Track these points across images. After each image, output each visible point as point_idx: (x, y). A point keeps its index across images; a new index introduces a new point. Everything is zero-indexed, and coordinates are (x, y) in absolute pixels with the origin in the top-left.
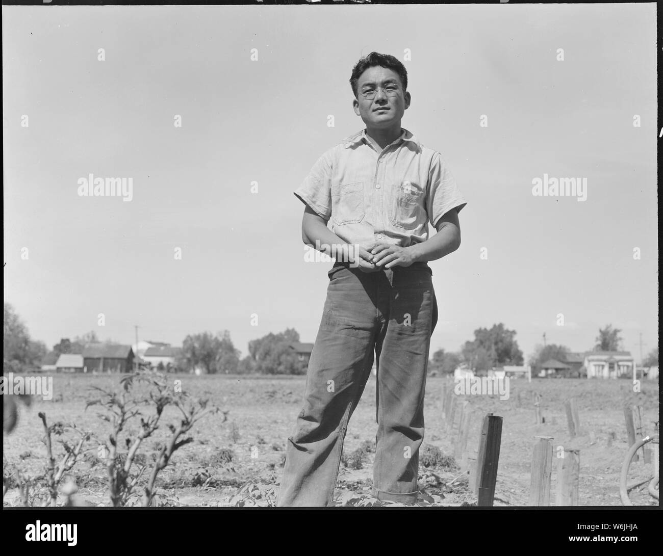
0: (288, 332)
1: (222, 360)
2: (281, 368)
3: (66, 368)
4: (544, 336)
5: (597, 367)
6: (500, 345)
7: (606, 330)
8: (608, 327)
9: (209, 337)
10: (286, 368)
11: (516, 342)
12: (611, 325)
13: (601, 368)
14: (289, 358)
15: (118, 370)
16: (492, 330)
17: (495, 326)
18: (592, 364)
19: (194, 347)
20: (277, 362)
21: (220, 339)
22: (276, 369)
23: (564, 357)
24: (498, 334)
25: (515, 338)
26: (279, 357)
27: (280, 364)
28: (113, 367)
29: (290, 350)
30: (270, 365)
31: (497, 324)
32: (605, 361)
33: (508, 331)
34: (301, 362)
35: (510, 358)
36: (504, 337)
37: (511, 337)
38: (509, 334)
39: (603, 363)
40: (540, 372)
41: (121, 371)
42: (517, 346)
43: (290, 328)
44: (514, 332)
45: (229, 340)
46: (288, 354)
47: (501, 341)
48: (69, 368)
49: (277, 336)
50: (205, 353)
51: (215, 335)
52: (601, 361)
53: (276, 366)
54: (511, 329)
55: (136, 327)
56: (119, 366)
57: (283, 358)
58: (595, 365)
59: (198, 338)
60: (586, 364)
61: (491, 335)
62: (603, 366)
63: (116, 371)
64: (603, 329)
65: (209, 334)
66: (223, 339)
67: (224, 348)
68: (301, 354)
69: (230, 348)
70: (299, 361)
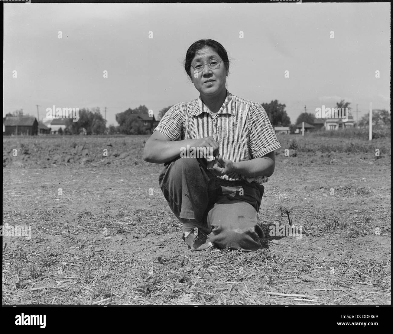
0: (141, 108)
1: (95, 126)
2: (132, 130)
4: (305, 108)
5: (332, 127)
6: (275, 113)
7: (341, 103)
8: (342, 101)
9: (87, 112)
10: (135, 130)
11: (285, 111)
12: (344, 100)
13: (334, 127)
14: (137, 124)
15: (28, 134)
16: (270, 104)
17: (272, 102)
18: (329, 124)
20: (129, 127)
21: (94, 113)
22: (129, 131)
23: (313, 121)
24: (274, 107)
25: (285, 109)
26: (130, 124)
27: (131, 128)
28: (24, 132)
29: (138, 119)
30: (125, 129)
31: (274, 100)
32: (337, 123)
33: (280, 105)
34: (145, 126)
35: (282, 122)
36: (278, 109)
37: (283, 108)
38: (281, 107)
39: (335, 124)
40: (296, 130)
41: (29, 134)
42: (286, 114)
43: (142, 105)
44: (284, 106)
45: (99, 113)
46: (137, 122)
47: (276, 111)
49: (134, 110)
50: (84, 122)
51: (90, 110)
52: (334, 122)
53: (129, 129)
54: (282, 104)
55: (37, 106)
56: (28, 131)
57: (133, 124)
58: (330, 126)
60: (325, 124)
61: (269, 107)
62: (335, 126)
63: (26, 134)
64: (339, 102)
65: (86, 109)
66: (95, 113)
67: (97, 119)
68: (146, 121)
69: (100, 118)
70: (144, 126)
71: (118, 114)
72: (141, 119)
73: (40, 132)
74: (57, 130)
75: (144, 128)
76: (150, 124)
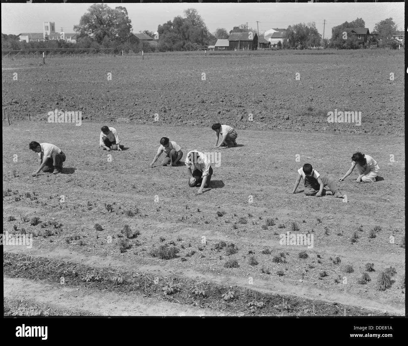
0: (358, 20)
1: (310, 41)
2: (345, 45)
3: (220, 47)
9: (303, 26)
10: (348, 45)
14: (350, 39)
15: (248, 48)
19: (293, 33)
21: (309, 27)
22: (342, 45)
28: (245, 46)
29: (351, 33)
30: (338, 43)
34: (359, 40)
41: (250, 49)
43: (359, 18)
45: (315, 28)
46: (350, 36)
48: (222, 47)
51: (306, 25)
56: (249, 46)
59: (296, 27)
65: (302, 24)
66: (311, 28)
67: (312, 33)
68: (359, 35)
69: (315, 32)
70: (357, 40)
71: (334, 27)
72: (354, 33)
73: (260, 47)
74: (276, 43)
75: (357, 43)
76: (363, 38)
